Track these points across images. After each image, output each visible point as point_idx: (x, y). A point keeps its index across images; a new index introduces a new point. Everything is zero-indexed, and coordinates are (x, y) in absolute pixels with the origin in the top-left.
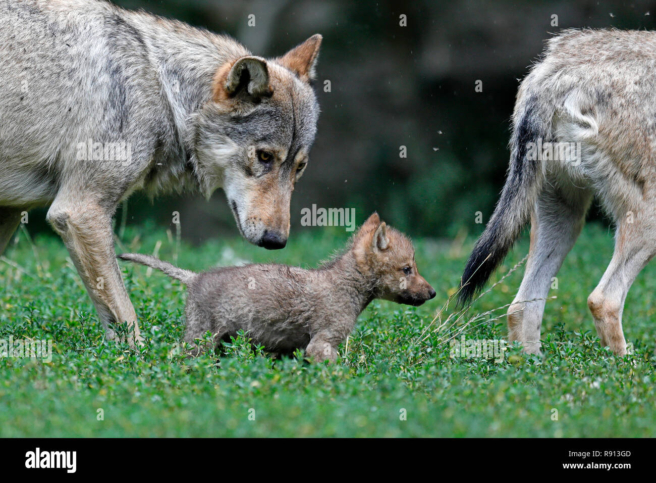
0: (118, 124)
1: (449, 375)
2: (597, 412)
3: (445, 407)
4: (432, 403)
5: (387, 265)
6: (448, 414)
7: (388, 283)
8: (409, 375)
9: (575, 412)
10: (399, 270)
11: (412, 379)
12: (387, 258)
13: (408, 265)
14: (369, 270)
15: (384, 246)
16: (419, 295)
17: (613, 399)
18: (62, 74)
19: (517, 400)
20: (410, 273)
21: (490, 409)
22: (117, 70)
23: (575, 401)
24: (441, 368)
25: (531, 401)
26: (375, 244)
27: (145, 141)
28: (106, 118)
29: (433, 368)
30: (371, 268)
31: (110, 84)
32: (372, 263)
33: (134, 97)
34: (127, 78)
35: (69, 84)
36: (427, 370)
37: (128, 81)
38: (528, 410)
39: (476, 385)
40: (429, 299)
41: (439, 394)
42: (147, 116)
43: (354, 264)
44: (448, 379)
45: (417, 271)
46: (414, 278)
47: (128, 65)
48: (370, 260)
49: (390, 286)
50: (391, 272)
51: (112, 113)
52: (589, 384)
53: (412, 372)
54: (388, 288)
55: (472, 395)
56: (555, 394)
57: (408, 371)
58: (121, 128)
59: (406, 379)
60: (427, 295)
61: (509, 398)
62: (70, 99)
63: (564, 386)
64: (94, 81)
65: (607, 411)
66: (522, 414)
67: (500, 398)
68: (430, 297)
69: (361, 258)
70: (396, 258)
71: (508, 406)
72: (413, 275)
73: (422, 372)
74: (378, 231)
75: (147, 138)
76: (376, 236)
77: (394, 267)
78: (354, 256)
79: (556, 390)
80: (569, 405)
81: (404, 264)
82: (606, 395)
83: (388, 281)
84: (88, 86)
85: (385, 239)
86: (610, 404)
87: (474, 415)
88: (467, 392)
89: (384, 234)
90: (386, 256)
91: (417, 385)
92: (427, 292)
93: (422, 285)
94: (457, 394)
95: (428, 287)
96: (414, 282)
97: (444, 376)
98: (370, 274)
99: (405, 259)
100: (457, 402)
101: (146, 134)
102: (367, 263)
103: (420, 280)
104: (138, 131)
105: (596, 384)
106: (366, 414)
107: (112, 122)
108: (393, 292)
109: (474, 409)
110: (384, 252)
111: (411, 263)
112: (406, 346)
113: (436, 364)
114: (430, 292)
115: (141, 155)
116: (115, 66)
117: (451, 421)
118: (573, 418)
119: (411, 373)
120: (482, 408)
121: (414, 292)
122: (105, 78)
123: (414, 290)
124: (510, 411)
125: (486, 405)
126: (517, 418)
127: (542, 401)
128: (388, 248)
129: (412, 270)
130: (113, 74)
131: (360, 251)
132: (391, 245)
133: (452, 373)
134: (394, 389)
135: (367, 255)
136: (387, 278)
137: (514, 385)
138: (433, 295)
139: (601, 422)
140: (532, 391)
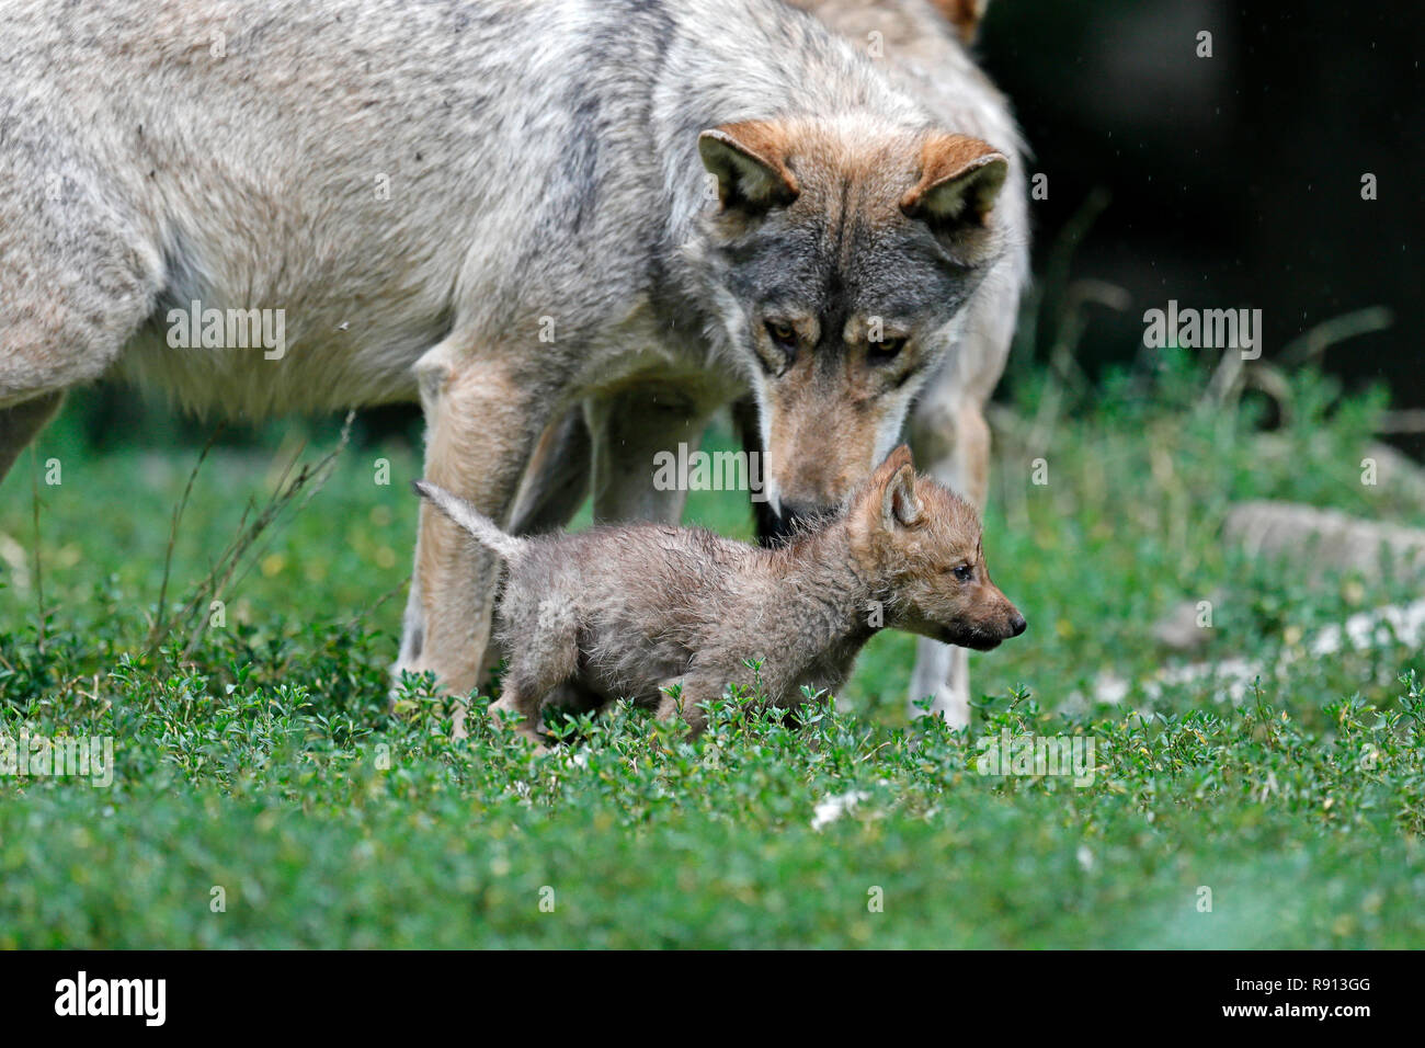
0: (572, 216)
1: (268, 740)
2: (583, 818)
3: (261, 808)
4: (230, 798)
5: (917, 560)
6: (266, 823)
7: (917, 599)
8: (183, 739)
9: (536, 818)
10: (945, 570)
11: (189, 749)
12: (917, 545)
13: (966, 561)
14: (876, 567)
15: (910, 518)
16: (986, 627)
17: (614, 793)
18: (457, 108)
19: (412, 792)
20: (970, 578)
21: (356, 813)
22: (592, 106)
23: (534, 797)
24: (251, 727)
25: (441, 794)
26: (889, 511)
27: (626, 260)
28: (547, 199)
29: (234, 726)
30: (881, 566)
31: (566, 131)
32: (882, 553)
33: (613, 164)
34: (606, 124)
35: (472, 128)
36: (220, 731)
37: (607, 130)
38: (437, 814)
39: (325, 762)
40: (1009, 637)
41: (247, 781)
42: (634, 208)
43: (845, 552)
44: (265, 751)
45: (985, 575)
46: (979, 590)
47: (616, 96)
48: (879, 549)
49: (921, 605)
50: (924, 576)
51: (563, 189)
52: (564, 760)
53: (190, 734)
54: (918, 610)
55: (316, 782)
56: (492, 780)
57: (181, 731)
58: (576, 226)
59: (176, 750)
60: (1005, 627)
61: (395, 790)
62: (471, 159)
63: (511, 763)
64: (529, 121)
65: (602, 818)
66: (424, 822)
67: (375, 790)
68: (1011, 632)
69: (860, 541)
70: (938, 545)
71: (394, 805)
72: (976, 583)
73: (212, 734)
74: (892, 483)
75: (633, 254)
76: (890, 493)
77: (932, 564)
78: (848, 534)
79: (495, 772)
80: (521, 803)
81: (955, 559)
82: (602, 783)
83: (918, 593)
84: (515, 130)
85: (914, 503)
86: (611, 801)
87: (321, 826)
88: (307, 776)
89: (909, 490)
90: (913, 539)
91: (200, 761)
92: (1005, 620)
93: (996, 607)
94: (284, 781)
95: (1008, 610)
96: (977, 597)
97: (257, 743)
98: (877, 578)
99: (959, 548)
100: (286, 797)
101: (630, 246)
102: (872, 552)
103: (992, 595)
104: (612, 238)
105: (580, 760)
106: (92, 825)
107: (560, 208)
108: (928, 618)
109: (320, 813)
110: (912, 531)
111: (972, 556)
112: (177, 679)
113: (240, 716)
114: (1012, 622)
115: (614, 289)
116: (587, 96)
117: (274, 838)
118: (531, 830)
119: (186, 737)
120: (339, 811)
121: (976, 621)
122: (559, 118)
123: (977, 616)
124: (397, 818)
125: (347, 804)
126: (412, 831)
127: (465, 795)
128: (921, 522)
129: (975, 572)
130: (579, 111)
131: (860, 525)
132: (926, 515)
133: (274, 734)
134: (151, 770)
135: (872, 535)
136: (916, 589)
137: (406, 762)
138: (1019, 629)
139: (590, 840)
140: (443, 776)
